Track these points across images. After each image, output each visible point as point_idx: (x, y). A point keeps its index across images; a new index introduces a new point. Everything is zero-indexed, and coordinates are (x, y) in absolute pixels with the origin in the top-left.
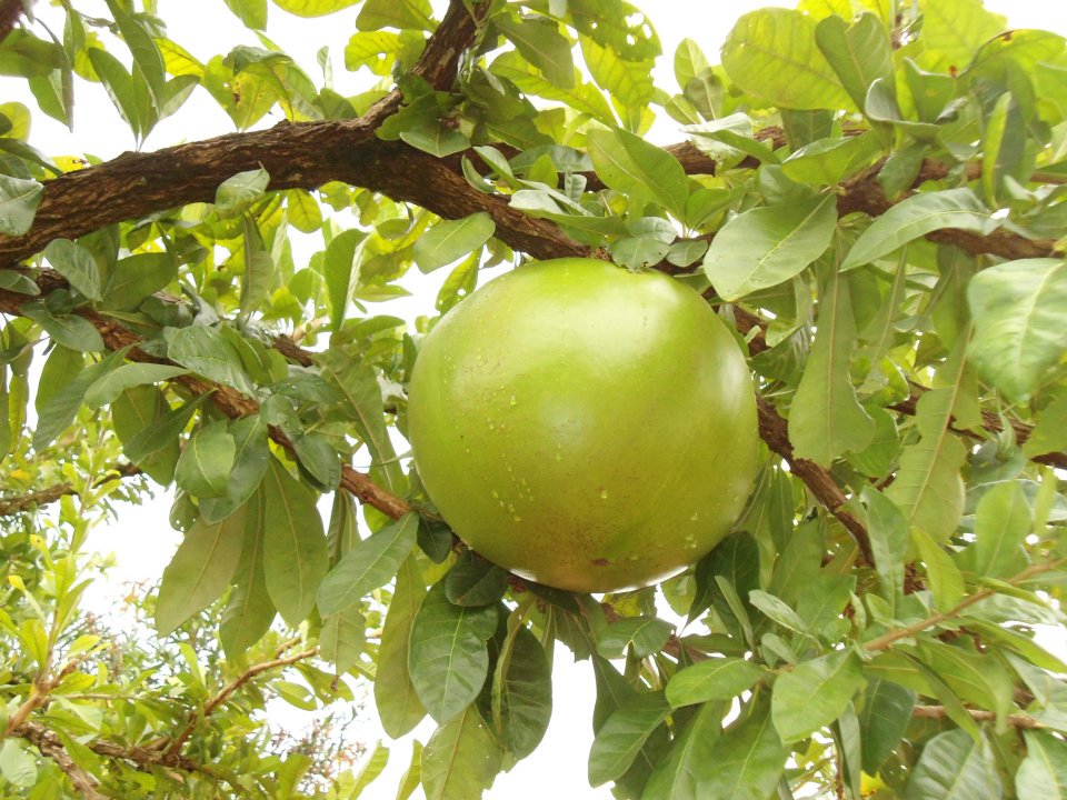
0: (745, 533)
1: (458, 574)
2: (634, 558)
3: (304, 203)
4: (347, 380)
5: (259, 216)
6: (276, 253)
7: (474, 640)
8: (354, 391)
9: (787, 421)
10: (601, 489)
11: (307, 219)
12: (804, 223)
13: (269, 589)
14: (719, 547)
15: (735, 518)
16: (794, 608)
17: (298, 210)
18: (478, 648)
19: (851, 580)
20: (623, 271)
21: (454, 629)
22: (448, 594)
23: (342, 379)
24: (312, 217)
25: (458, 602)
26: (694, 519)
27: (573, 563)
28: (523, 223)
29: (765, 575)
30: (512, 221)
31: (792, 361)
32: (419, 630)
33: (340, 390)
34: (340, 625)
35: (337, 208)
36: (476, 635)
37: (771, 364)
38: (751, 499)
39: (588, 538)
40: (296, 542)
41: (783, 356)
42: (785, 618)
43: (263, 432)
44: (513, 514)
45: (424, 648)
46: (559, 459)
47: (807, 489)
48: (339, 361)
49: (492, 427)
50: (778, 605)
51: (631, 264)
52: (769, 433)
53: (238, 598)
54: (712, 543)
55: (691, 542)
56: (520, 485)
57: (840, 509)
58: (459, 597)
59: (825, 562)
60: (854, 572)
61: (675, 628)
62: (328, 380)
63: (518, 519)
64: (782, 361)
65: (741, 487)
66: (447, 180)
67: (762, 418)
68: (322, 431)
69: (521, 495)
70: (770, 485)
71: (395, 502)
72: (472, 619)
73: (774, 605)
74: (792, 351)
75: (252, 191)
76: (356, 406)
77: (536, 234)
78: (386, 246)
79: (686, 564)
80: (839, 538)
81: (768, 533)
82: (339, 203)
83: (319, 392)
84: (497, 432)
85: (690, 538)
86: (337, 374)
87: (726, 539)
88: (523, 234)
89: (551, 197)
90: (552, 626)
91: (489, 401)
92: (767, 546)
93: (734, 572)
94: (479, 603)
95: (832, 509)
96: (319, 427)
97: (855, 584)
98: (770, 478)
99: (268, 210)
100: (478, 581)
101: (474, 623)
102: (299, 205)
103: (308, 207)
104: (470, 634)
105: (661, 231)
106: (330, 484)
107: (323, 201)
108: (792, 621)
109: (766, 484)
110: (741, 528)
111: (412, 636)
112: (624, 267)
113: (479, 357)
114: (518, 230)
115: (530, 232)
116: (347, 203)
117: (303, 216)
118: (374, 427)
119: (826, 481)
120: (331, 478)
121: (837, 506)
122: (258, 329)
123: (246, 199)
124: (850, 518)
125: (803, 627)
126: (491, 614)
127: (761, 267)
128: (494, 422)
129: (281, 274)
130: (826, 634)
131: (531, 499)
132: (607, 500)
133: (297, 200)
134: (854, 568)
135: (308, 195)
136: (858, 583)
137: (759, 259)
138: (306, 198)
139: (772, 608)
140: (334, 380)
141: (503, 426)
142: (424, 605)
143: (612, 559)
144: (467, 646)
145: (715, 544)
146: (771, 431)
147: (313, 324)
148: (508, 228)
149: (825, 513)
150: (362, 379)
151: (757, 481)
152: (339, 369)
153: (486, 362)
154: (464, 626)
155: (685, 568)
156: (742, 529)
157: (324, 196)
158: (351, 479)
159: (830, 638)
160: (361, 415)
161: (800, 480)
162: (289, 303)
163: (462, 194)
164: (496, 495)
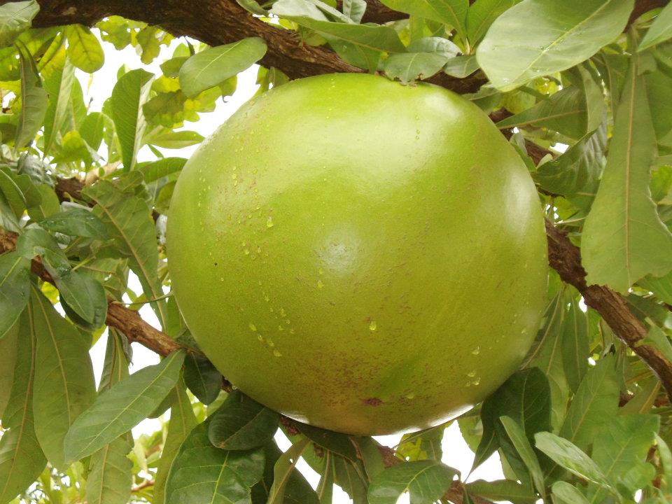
0: (536, 369)
1: (223, 415)
2: (411, 397)
3: (85, 41)
4: (119, 216)
5: (41, 56)
6: (64, 96)
7: (237, 487)
8: (127, 226)
9: (578, 249)
10: (369, 320)
11: (88, 58)
12: (594, 14)
13: (38, 432)
14: (507, 384)
15: (523, 353)
16: (589, 453)
17: (79, 48)
18: (241, 496)
19: (655, 420)
20: (396, 84)
21: (217, 476)
22: (212, 438)
23: (115, 214)
24: (94, 56)
25: (222, 446)
26: (476, 353)
27: (342, 403)
28: (300, 49)
29: (558, 414)
30: (288, 48)
31: (583, 173)
32: (178, 476)
33: (112, 225)
34: (105, 470)
35: (119, 46)
36: (241, 482)
37: (559, 176)
38: (540, 334)
39: (356, 375)
40: (65, 383)
41: (574, 167)
42: (577, 465)
43: (25, 269)
44: (273, 349)
45: (182, 496)
46: (320, 286)
47: (604, 323)
48: (110, 195)
49: (247, 253)
50: (569, 449)
51: (404, 76)
52: (560, 262)
53: (9, 442)
54: (497, 379)
55: (474, 379)
56: (279, 315)
57: (640, 343)
58: (223, 440)
59: (623, 401)
60: (654, 412)
61: (459, 474)
62: (100, 216)
63: (278, 354)
64: (572, 173)
65: (529, 320)
66: (223, 9)
67: (552, 245)
68: (92, 267)
69: (281, 329)
70: (562, 319)
71: (164, 340)
72: (237, 463)
73: (565, 450)
74: (583, 162)
75: (19, 21)
76: (129, 242)
77: (313, 60)
78: (171, 85)
79: (469, 403)
80: (638, 376)
81: (562, 371)
82: (120, 40)
83: (88, 227)
84: (253, 257)
85: (471, 375)
86: (108, 208)
87: (514, 376)
88: (300, 61)
89: (319, 8)
90: (330, 469)
91: (244, 223)
92: (559, 384)
93: (523, 412)
94: (244, 447)
95: (631, 343)
96: (88, 264)
97: (659, 425)
98: (563, 312)
99: (50, 50)
100: (247, 422)
101: (239, 468)
102: (80, 42)
103: (89, 45)
104: (233, 480)
105: (443, 51)
106: (95, 321)
107: (104, 39)
108: (585, 467)
109: (558, 317)
110: (531, 363)
111: (169, 484)
112: (397, 80)
113: (234, 177)
114: (295, 57)
115: (307, 59)
116: (128, 41)
117: (85, 55)
118: (147, 263)
119: (624, 313)
120: (96, 315)
121: (637, 340)
122: (39, 169)
123: (11, 29)
124: (651, 353)
125: (598, 475)
126: (258, 458)
127: (544, 56)
128: (248, 247)
129: (73, 119)
130: (627, 482)
131: (292, 332)
132: (377, 332)
133: (77, 38)
134: (654, 407)
135: (89, 32)
136: (662, 424)
137: (543, 49)
138: (86, 35)
139: (561, 453)
140: (105, 215)
141: (259, 251)
142: (183, 449)
143: (385, 399)
144: (229, 493)
145: (501, 381)
146: (563, 259)
147: (106, 169)
148: (286, 55)
149: (623, 348)
150: (134, 213)
151: (549, 314)
152: (110, 203)
153: (242, 181)
154: (229, 472)
155: (470, 408)
156: (532, 366)
157: (105, 34)
158: (120, 317)
159: (630, 487)
160: (134, 251)
161: (594, 312)
162: (78, 146)
163: (238, 23)
164: (253, 328)
